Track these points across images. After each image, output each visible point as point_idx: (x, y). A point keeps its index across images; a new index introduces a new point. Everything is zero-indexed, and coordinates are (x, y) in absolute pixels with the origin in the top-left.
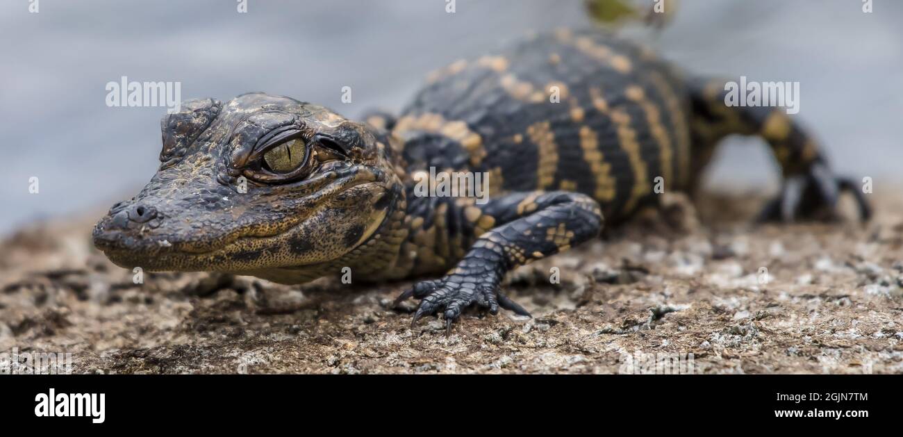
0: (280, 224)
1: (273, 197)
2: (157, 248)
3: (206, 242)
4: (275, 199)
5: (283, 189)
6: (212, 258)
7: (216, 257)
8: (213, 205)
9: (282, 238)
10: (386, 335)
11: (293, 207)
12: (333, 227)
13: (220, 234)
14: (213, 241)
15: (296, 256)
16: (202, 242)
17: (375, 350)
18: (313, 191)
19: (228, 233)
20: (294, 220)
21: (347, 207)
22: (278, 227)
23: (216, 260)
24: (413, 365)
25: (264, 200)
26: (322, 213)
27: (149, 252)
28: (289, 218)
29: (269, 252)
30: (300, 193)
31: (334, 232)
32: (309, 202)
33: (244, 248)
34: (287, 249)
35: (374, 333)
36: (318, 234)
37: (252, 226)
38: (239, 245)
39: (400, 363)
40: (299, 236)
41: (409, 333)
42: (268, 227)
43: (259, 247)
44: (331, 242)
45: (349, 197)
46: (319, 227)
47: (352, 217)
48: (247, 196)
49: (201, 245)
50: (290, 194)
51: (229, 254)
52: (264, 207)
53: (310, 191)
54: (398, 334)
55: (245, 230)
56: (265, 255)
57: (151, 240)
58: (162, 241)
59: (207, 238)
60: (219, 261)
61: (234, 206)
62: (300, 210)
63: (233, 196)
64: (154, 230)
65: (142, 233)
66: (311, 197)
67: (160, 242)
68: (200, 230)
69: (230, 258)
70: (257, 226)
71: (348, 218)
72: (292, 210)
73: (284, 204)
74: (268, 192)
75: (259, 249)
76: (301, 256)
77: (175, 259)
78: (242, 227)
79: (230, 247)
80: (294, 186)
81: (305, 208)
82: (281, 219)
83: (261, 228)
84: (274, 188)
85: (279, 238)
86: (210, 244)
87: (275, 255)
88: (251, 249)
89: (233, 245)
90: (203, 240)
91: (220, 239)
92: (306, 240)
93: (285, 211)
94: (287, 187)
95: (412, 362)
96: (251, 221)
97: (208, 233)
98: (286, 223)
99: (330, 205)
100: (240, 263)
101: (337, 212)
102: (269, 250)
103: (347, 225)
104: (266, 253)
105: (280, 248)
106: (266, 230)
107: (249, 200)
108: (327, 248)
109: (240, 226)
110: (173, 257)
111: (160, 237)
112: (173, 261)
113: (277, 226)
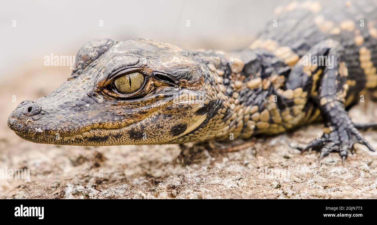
0: (120, 123)
1: (118, 106)
2: (34, 133)
3: (66, 131)
4: (119, 108)
5: (125, 103)
6: (73, 140)
7: (76, 139)
8: (79, 108)
9: (124, 130)
10: (301, 167)
11: (130, 113)
12: (161, 125)
13: (76, 127)
14: (71, 131)
15: (135, 140)
16: (64, 131)
17: (298, 177)
18: (145, 104)
19: (82, 127)
20: (130, 121)
21: (173, 113)
22: (119, 125)
23: (76, 141)
24: (325, 187)
25: (112, 107)
26: (155, 117)
27: (30, 134)
28: (127, 120)
29: (113, 138)
30: (136, 106)
31: (162, 128)
32: (142, 111)
33: (95, 135)
34: (127, 137)
35: (293, 166)
36: (150, 129)
37: (100, 124)
38: (92, 133)
39: (317, 186)
40: (136, 129)
41: (314, 165)
42: (111, 124)
43: (106, 135)
44: (160, 134)
45: (174, 108)
46: (151, 125)
47: (176, 120)
48: (102, 105)
49: (63, 132)
50: (129, 106)
51: (86, 138)
52: (111, 112)
53: (144, 104)
54: (307, 166)
55: (95, 125)
56: (111, 139)
57: (32, 127)
58: (38, 128)
59: (67, 129)
60: (79, 141)
61: (92, 110)
62: (135, 115)
63: (93, 104)
64: (35, 122)
65: (26, 123)
66: (143, 108)
67: (36, 129)
68: (64, 123)
69: (86, 140)
70: (103, 123)
71: (173, 120)
72: (129, 115)
73: (124, 112)
74: (116, 104)
75: (107, 136)
76: (138, 140)
77: (48, 138)
78: (93, 124)
79: (86, 134)
80: (132, 101)
81: (138, 114)
82: (121, 120)
83: (106, 125)
84: (119, 101)
85: (121, 130)
86: (69, 132)
87: (118, 139)
88: (101, 136)
89: (88, 133)
90: (64, 130)
91: (76, 130)
92: (141, 132)
93: (124, 116)
94: (127, 102)
95: (324, 185)
96: (100, 120)
97: (69, 126)
98: (125, 122)
99: (161, 112)
100: (94, 143)
101: (165, 116)
102: (114, 136)
103: (172, 124)
104: (112, 138)
105: (121, 136)
106: (110, 126)
107: (103, 107)
108: (157, 137)
109: (91, 123)
110: (47, 138)
111: (37, 126)
112: (47, 139)
113: (117, 124)
